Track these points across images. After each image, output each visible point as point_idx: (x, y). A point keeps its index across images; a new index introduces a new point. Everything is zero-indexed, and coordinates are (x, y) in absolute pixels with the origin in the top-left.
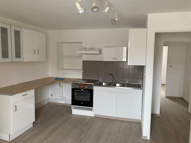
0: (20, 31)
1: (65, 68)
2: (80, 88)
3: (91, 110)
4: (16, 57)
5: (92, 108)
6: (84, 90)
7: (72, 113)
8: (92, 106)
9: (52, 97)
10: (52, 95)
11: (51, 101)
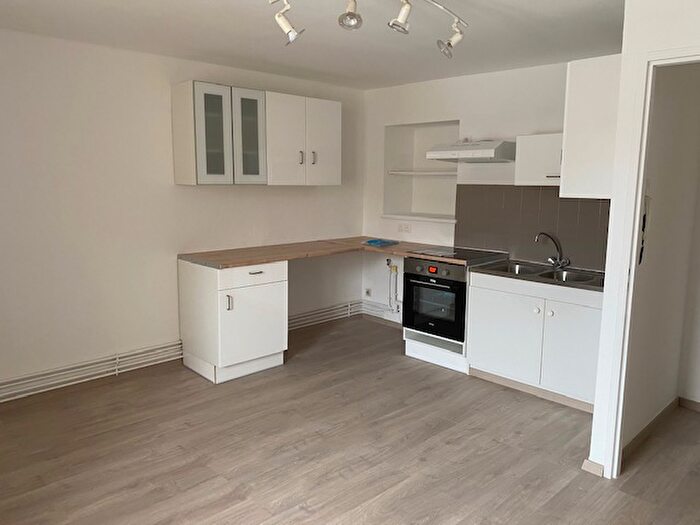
0: (256, 101)
1: (414, 210)
2: (428, 274)
3: (459, 349)
4: (246, 172)
5: (460, 343)
6: (439, 281)
7: (407, 353)
8: (461, 338)
9: (368, 298)
10: (368, 293)
11: (365, 310)
